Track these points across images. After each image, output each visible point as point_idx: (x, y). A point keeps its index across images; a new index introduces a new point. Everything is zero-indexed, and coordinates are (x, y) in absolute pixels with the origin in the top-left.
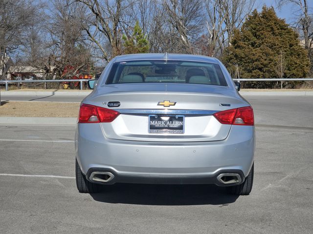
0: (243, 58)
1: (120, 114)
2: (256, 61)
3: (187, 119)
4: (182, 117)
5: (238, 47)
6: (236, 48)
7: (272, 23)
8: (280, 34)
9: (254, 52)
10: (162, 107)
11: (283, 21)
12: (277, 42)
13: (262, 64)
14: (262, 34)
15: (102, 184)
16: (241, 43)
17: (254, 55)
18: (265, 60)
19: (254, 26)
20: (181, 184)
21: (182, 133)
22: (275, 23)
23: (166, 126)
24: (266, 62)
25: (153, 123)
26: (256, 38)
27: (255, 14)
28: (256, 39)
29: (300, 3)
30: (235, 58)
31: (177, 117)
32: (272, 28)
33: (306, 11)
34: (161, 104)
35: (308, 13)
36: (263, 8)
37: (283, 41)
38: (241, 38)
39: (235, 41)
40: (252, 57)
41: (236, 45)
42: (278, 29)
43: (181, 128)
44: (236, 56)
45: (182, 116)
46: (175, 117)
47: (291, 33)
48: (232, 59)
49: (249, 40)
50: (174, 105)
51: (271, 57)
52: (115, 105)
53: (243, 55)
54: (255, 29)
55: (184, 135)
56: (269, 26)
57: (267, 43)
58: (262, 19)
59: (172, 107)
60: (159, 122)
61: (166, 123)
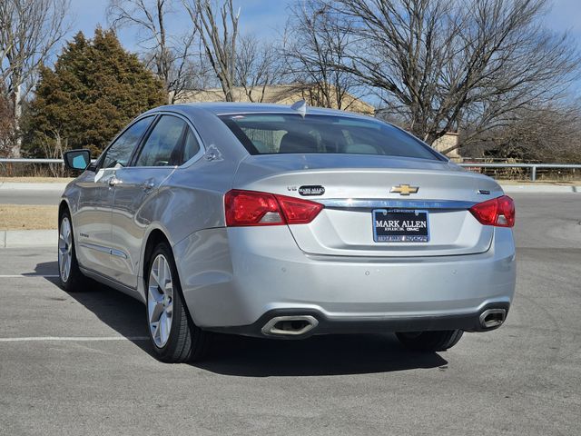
0: (65, 121)
1: (325, 208)
2: (90, 128)
3: (431, 217)
4: (425, 214)
5: (56, 100)
6: (48, 103)
7: (114, 59)
8: (131, 81)
9: (86, 112)
10: (397, 196)
11: (134, 57)
12: (126, 95)
13: (101, 134)
14: (98, 78)
15: (287, 338)
16: (60, 94)
17: (86, 116)
18: (107, 126)
19: (80, 63)
21: (427, 241)
22: (120, 60)
23: (402, 229)
24: (107, 131)
25: (380, 224)
26: (87, 85)
27: (80, 42)
28: (86, 88)
29: (151, 27)
30: (48, 122)
31: (417, 212)
32: (115, 68)
33: (163, 41)
35: (167, 44)
36: (97, 32)
37: (138, 94)
38: (59, 83)
39: (47, 89)
40: (83, 120)
41: (50, 96)
42: (127, 71)
43: (424, 232)
44: (51, 118)
45: (424, 211)
46: (414, 213)
47: (150, 80)
48: (41, 123)
49: (73, 89)
50: (416, 192)
51: (117, 122)
52: (314, 191)
53: (64, 116)
54: (82, 69)
55: (430, 243)
56: (110, 63)
57: (107, 95)
58: (96, 51)
59: (412, 196)
60: (393, 225)
61: (400, 224)
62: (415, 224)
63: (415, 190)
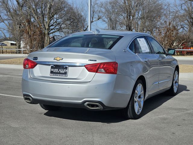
1: (38, 64)
4: (67, 67)
10: (56, 61)
20: (64, 106)
21: (66, 76)
23: (59, 72)
25: (52, 70)
31: (65, 67)
34: (55, 59)
43: (65, 73)
50: (62, 59)
59: (61, 61)
60: (56, 70)
61: (58, 70)
62: (63, 70)
63: (61, 59)
